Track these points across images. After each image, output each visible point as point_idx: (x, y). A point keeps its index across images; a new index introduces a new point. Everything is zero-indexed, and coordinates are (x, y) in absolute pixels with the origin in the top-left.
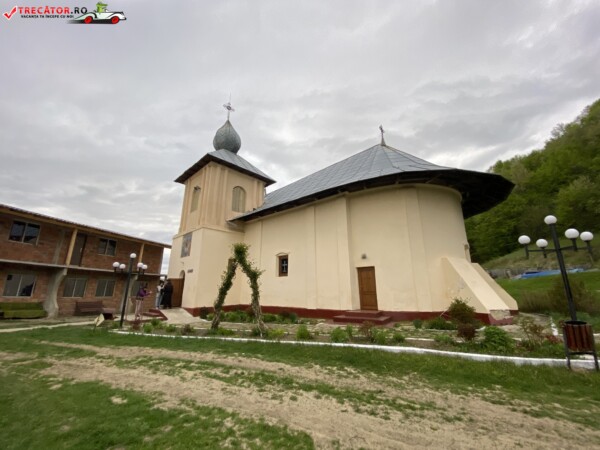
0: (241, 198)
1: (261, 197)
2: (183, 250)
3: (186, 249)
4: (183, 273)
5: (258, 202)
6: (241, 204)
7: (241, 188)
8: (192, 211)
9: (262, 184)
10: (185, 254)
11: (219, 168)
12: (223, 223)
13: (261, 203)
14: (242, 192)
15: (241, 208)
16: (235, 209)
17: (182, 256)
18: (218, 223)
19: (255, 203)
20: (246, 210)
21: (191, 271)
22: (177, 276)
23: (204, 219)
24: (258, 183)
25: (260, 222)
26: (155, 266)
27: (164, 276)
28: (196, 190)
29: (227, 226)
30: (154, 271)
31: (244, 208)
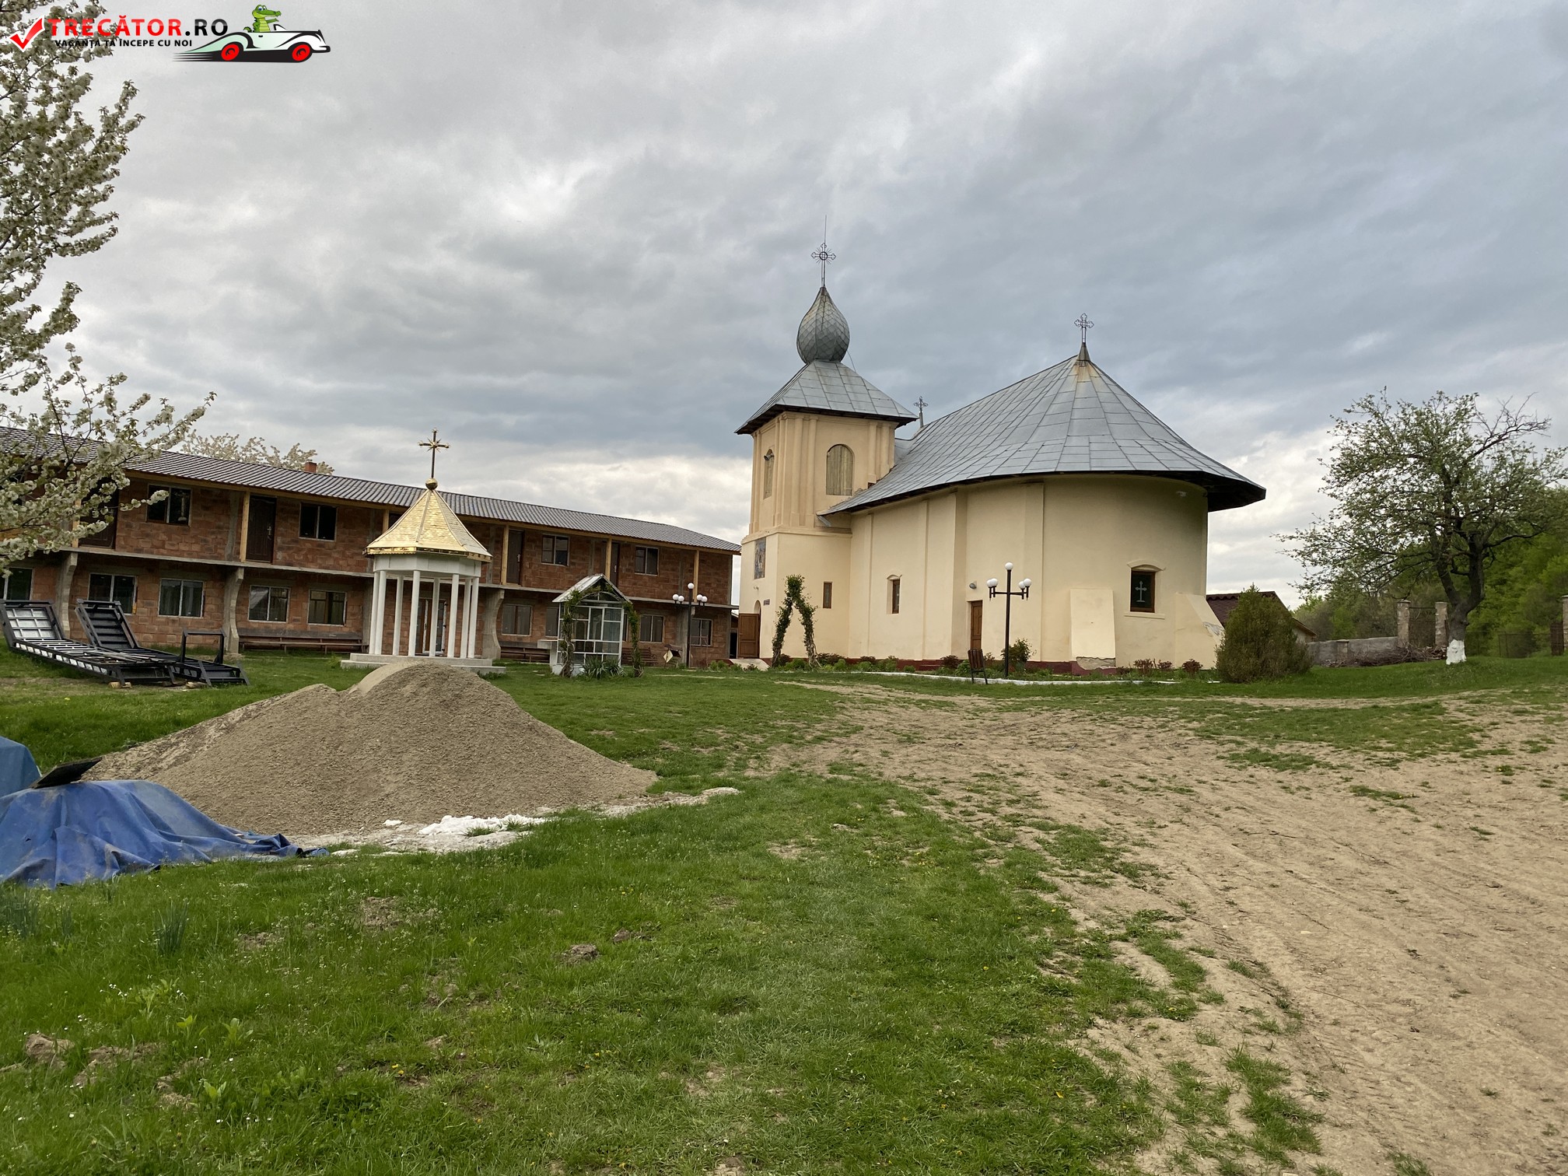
0: (845, 466)
2: (756, 566)
3: (760, 566)
4: (758, 602)
5: (877, 469)
6: (845, 476)
7: (844, 446)
8: (767, 494)
9: (886, 426)
10: (759, 574)
11: (799, 421)
12: (810, 519)
14: (846, 453)
15: (845, 486)
16: (832, 490)
17: (756, 577)
18: (802, 523)
19: (871, 473)
20: (855, 489)
21: (767, 602)
22: (752, 611)
23: (780, 515)
24: (879, 427)
25: (870, 517)
26: (721, 590)
27: (737, 608)
28: (769, 457)
29: (818, 524)
30: (720, 599)
31: (851, 486)
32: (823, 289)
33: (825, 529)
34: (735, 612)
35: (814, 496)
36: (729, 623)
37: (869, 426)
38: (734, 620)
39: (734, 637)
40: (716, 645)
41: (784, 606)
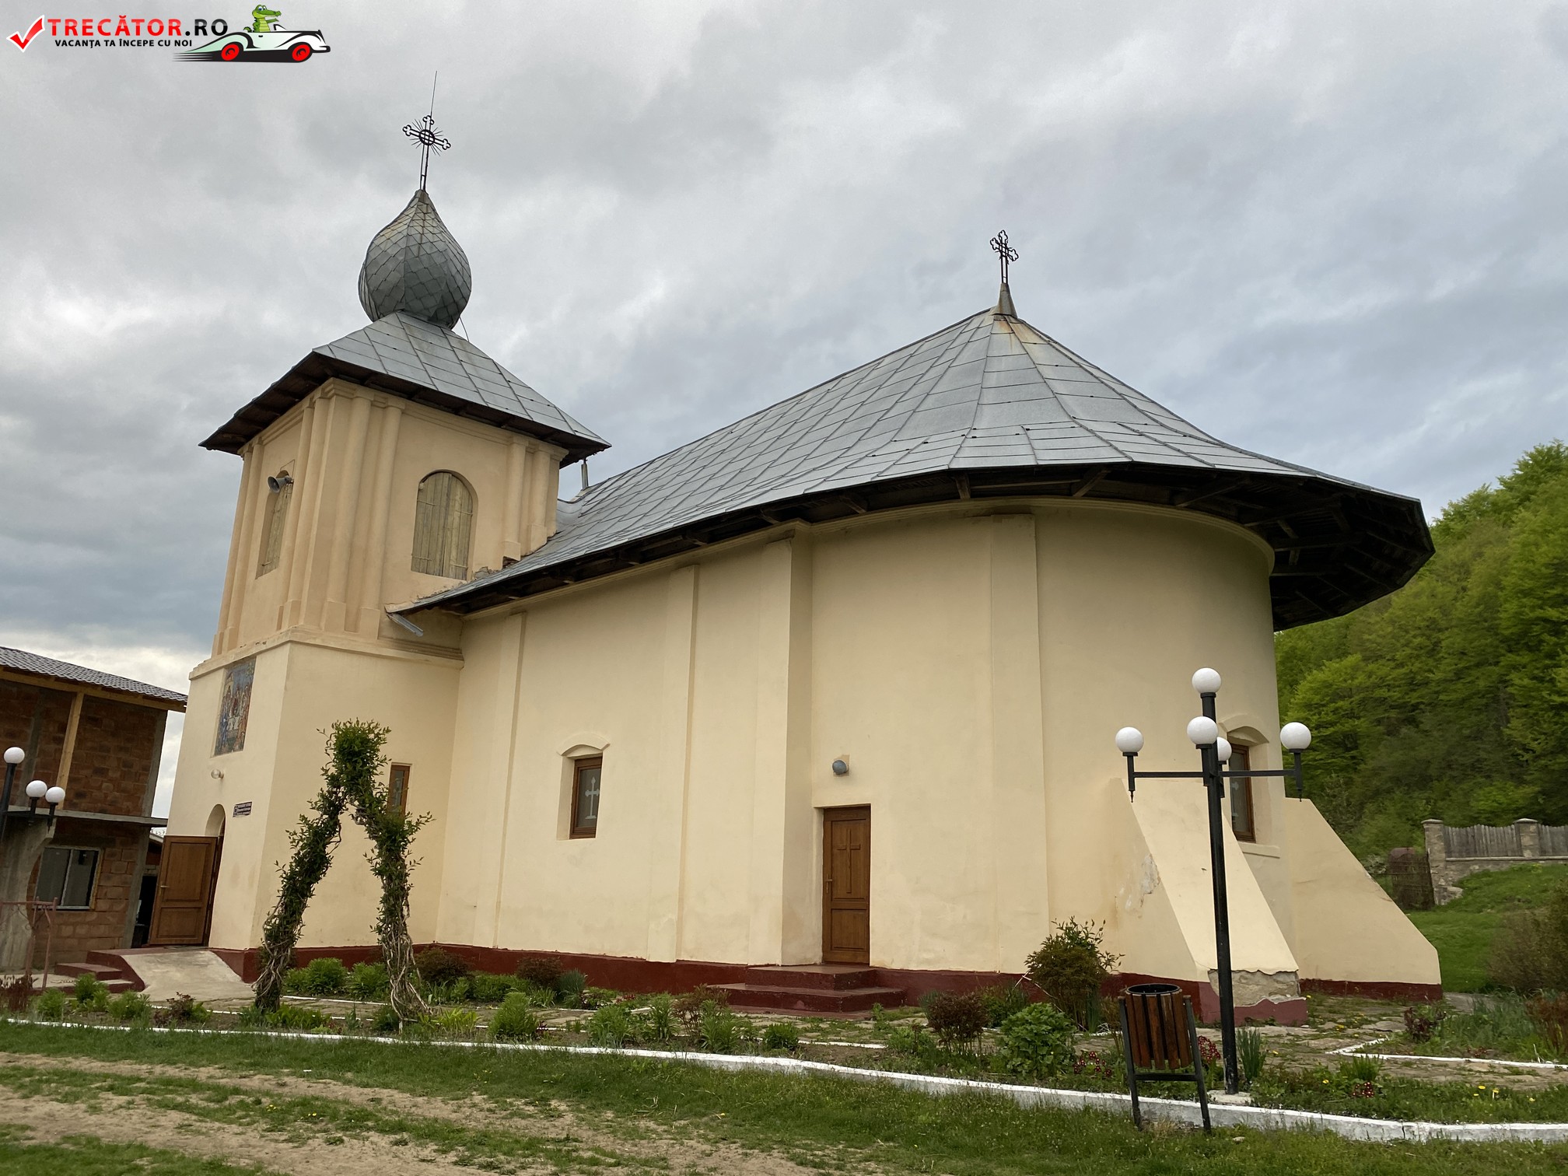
0: (455, 517)
1: (539, 511)
2: (223, 724)
3: (234, 723)
4: (219, 810)
5: (524, 534)
6: (454, 538)
7: (455, 475)
8: (263, 568)
9: (545, 454)
10: (229, 740)
11: (362, 403)
12: (372, 620)
13: (538, 539)
14: (459, 492)
16: (424, 563)
17: (219, 751)
18: (352, 626)
19: (512, 538)
20: (475, 568)
21: (244, 809)
22: (199, 828)
23: (297, 606)
24: (531, 453)
25: (518, 619)
26: (129, 784)
27: (162, 823)
28: (280, 484)
29: (389, 632)
30: (127, 804)
31: (466, 560)
32: (422, 197)
33: (405, 643)
34: (159, 832)
35: (383, 570)
36: (141, 855)
37: (509, 444)
38: (155, 848)
39: (149, 885)
40: (103, 905)
41: (314, 816)
